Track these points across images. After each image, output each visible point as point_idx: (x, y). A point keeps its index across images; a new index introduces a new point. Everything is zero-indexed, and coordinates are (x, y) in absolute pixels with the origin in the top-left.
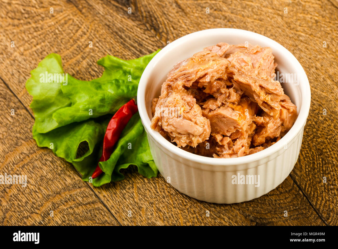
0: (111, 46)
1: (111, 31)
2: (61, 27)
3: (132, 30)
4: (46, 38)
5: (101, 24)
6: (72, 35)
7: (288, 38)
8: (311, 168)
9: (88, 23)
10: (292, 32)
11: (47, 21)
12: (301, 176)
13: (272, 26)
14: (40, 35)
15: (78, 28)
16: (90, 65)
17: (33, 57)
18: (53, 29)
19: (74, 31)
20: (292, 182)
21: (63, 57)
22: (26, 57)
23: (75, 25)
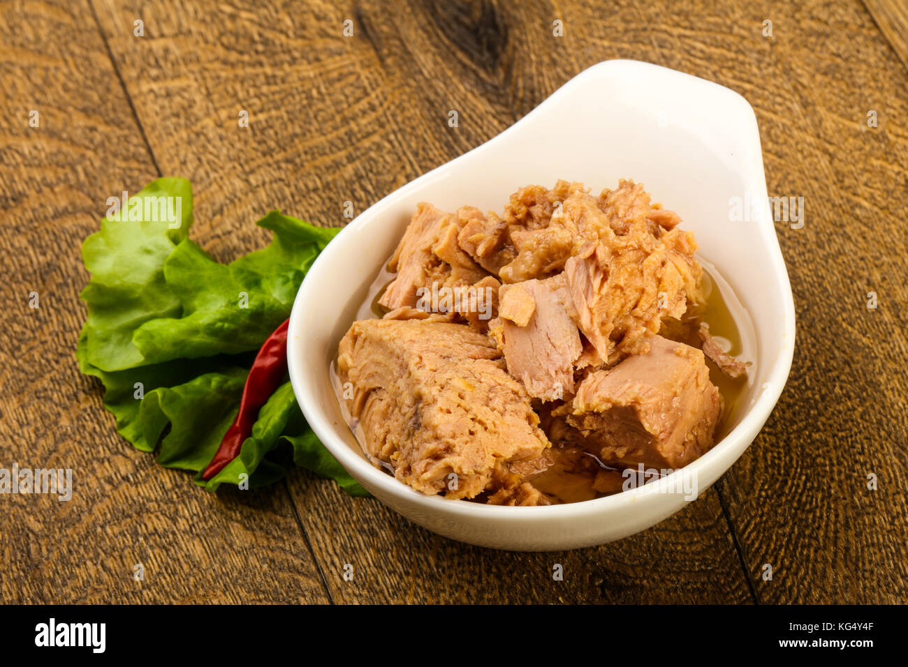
0: (421, 145)
1: (433, 114)
2: (327, 85)
3: (479, 121)
4: (286, 102)
5: (416, 97)
6: (345, 106)
7: (829, 206)
8: (775, 492)
9: (388, 89)
10: (843, 193)
11: (300, 68)
12: (745, 502)
13: (801, 172)
14: (273, 93)
15: (362, 95)
16: (360, 177)
17: (242, 135)
18: (308, 85)
19: (351, 100)
20: (720, 511)
21: (307, 149)
22: (226, 131)
23: (358, 88)
